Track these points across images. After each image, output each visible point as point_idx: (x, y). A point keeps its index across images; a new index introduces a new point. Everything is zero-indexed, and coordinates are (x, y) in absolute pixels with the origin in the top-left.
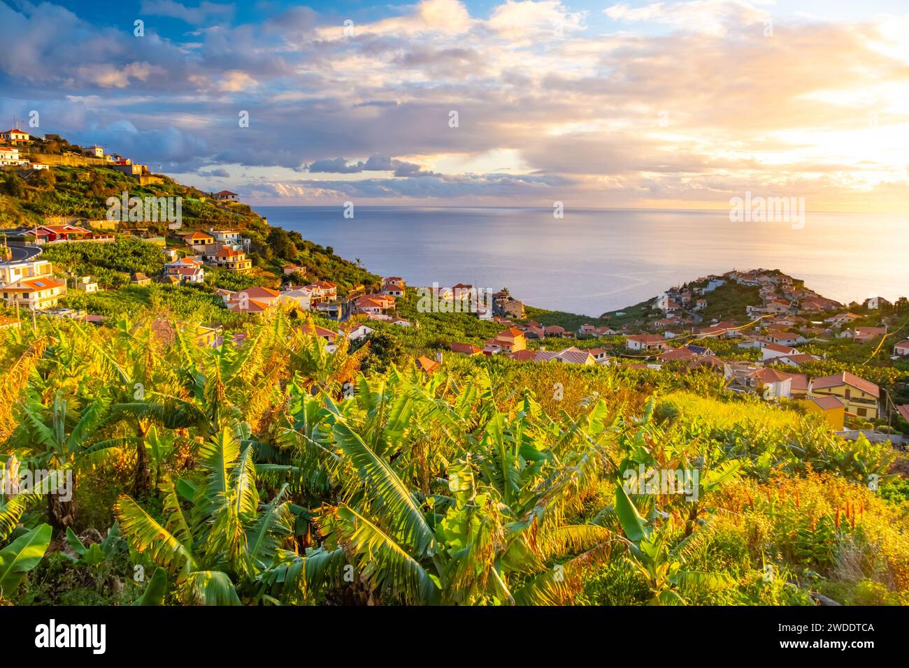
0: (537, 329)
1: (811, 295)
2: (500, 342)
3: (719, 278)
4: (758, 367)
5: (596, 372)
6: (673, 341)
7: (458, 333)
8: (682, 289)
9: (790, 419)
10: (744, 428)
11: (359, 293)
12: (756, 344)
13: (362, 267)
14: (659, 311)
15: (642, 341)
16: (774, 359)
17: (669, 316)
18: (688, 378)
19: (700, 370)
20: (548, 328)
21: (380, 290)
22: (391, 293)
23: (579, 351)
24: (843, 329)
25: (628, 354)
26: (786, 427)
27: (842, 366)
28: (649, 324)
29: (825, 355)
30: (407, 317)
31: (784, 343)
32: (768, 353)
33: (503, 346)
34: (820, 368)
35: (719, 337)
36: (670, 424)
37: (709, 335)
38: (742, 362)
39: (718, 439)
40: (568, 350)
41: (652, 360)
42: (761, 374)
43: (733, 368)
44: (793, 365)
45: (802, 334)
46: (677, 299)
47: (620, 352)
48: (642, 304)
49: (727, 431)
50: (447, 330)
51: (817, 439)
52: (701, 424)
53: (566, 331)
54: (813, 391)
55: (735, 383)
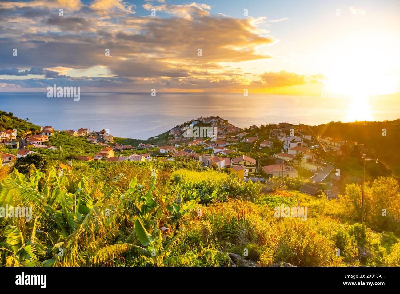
0: (119, 147)
1: (231, 126)
2: (102, 154)
3: (196, 121)
4: (212, 156)
5: (145, 164)
6: (178, 148)
7: (81, 151)
8: (181, 126)
9: (225, 176)
10: (206, 182)
11: (29, 135)
12: (211, 147)
13: (30, 122)
14: (172, 136)
15: (165, 149)
16: (218, 152)
17: (176, 138)
18: (184, 163)
19: (189, 160)
20: (124, 146)
21: (40, 133)
22: (46, 134)
23: (138, 155)
24: (243, 138)
25: (160, 155)
26: (222, 180)
27: (243, 153)
28: (168, 141)
29: (236, 149)
30: (55, 146)
31: (221, 146)
32: (216, 150)
33: (103, 156)
34: (235, 155)
35: (197, 145)
36: (176, 184)
37: (193, 144)
38: (206, 155)
39: (196, 188)
40: (133, 155)
41: (170, 157)
42: (213, 159)
43: (202, 157)
44: (225, 154)
45: (228, 142)
46: (179, 130)
47: (157, 154)
48: (165, 133)
49: (200, 184)
50: (76, 150)
51: (234, 184)
52: (189, 182)
53: (133, 147)
54: (233, 164)
55: (204, 164)
